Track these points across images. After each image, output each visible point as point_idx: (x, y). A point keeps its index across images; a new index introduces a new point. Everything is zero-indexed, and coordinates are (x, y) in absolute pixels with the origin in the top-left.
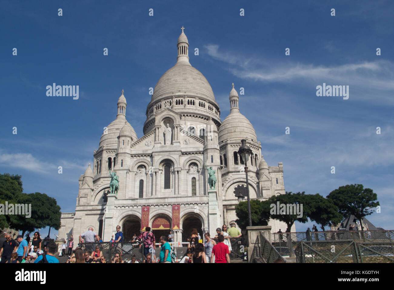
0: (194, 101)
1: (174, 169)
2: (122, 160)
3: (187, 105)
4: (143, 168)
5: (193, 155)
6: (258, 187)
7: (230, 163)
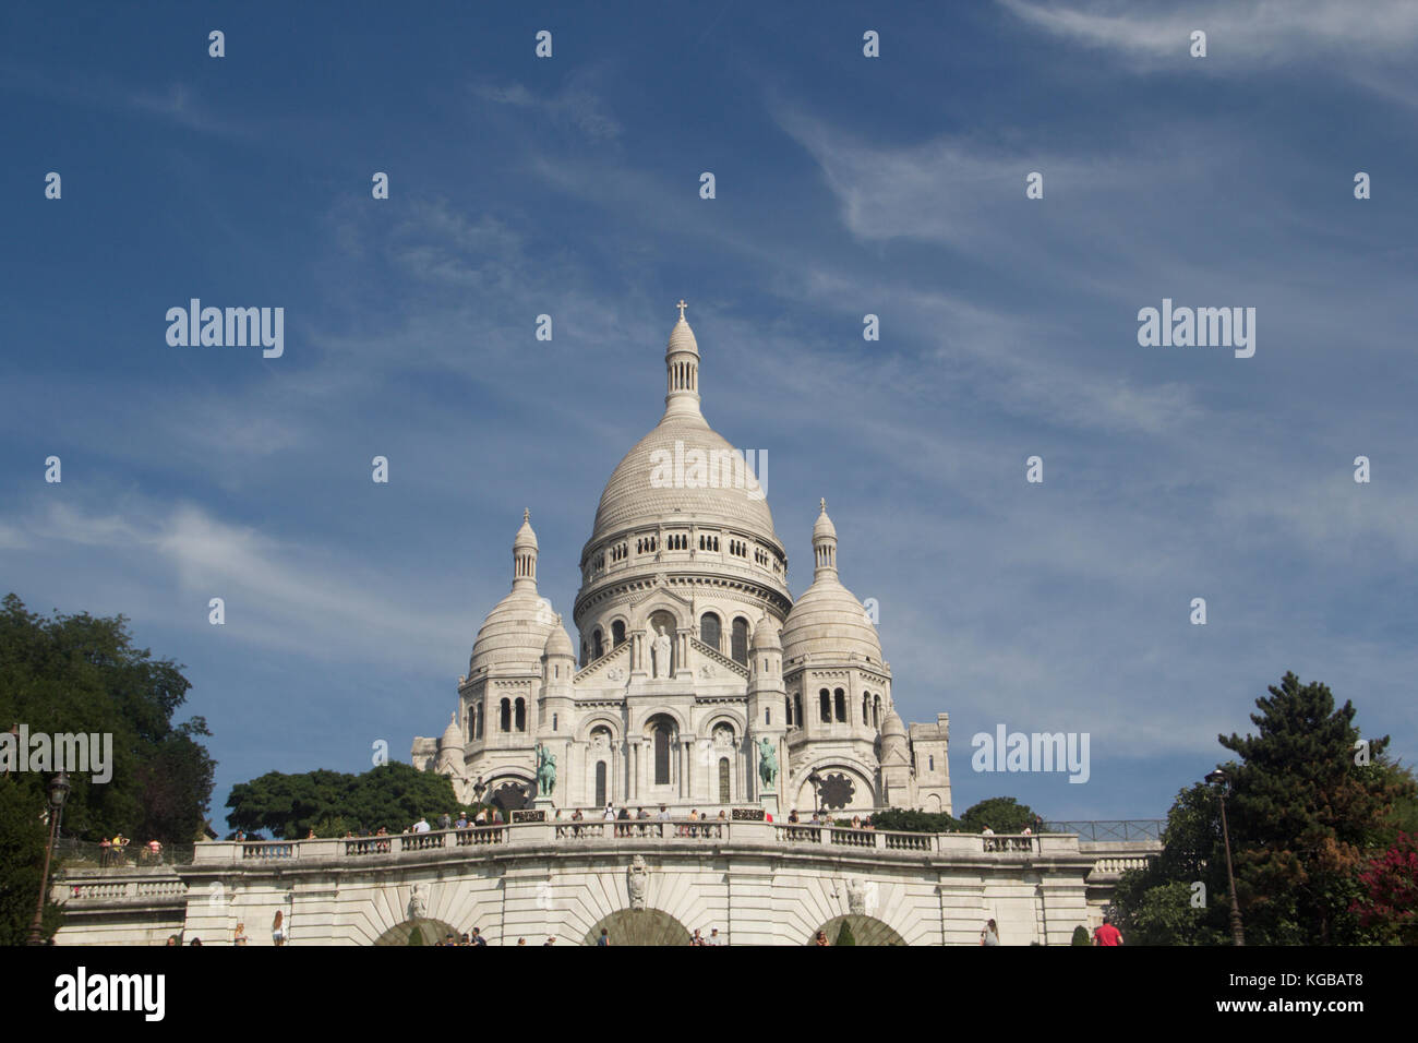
0: (716, 538)
1: (678, 738)
2: (555, 715)
3: (699, 551)
4: (603, 733)
5: (722, 705)
6: (878, 779)
7: (810, 719)
